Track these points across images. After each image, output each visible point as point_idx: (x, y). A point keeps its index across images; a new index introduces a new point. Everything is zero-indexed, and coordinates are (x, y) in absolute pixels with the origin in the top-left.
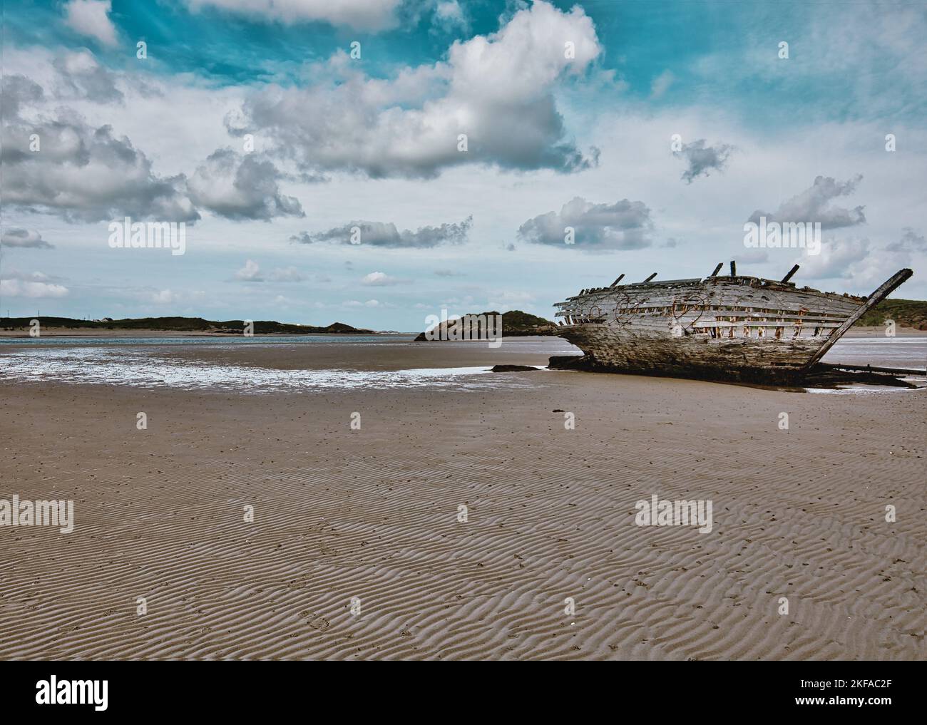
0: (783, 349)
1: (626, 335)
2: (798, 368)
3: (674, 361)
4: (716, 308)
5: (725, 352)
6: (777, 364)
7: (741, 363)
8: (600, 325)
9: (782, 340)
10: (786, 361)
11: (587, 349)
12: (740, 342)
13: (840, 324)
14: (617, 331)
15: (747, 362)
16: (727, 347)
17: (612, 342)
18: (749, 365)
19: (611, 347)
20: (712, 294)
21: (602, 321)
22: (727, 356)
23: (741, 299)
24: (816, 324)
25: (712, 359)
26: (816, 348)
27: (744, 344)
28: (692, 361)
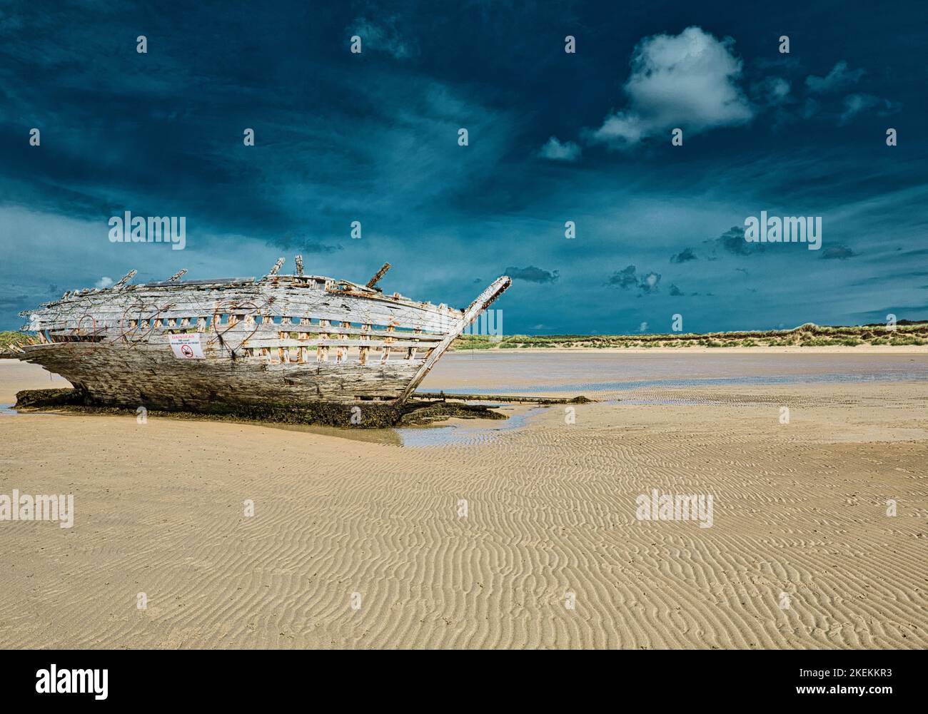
0: (370, 378)
1: (138, 359)
2: (389, 402)
3: (213, 396)
4: (277, 319)
5: (291, 383)
6: (363, 398)
7: (314, 398)
8: (97, 345)
9: (367, 364)
10: (374, 394)
11: (78, 379)
12: (313, 368)
13: (437, 343)
14: (124, 353)
15: (321, 396)
16: (295, 375)
17: (117, 369)
18: (324, 400)
19: (114, 377)
20: (272, 300)
21: (99, 339)
22: (293, 389)
23: (314, 307)
24: (409, 344)
25: (272, 393)
26: (409, 375)
27: (318, 371)
28: (241, 397)
